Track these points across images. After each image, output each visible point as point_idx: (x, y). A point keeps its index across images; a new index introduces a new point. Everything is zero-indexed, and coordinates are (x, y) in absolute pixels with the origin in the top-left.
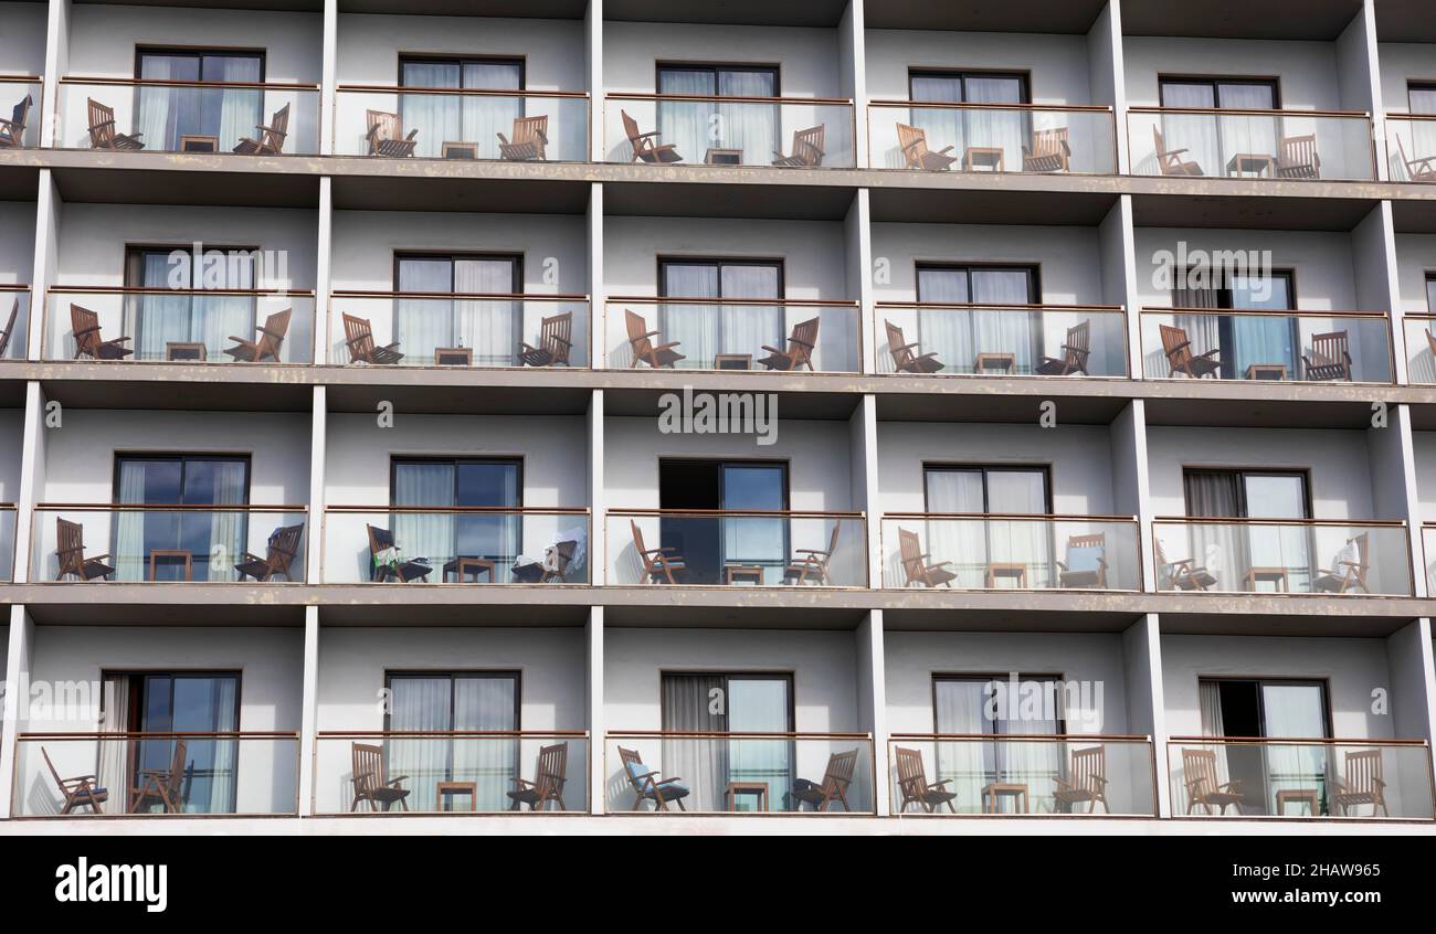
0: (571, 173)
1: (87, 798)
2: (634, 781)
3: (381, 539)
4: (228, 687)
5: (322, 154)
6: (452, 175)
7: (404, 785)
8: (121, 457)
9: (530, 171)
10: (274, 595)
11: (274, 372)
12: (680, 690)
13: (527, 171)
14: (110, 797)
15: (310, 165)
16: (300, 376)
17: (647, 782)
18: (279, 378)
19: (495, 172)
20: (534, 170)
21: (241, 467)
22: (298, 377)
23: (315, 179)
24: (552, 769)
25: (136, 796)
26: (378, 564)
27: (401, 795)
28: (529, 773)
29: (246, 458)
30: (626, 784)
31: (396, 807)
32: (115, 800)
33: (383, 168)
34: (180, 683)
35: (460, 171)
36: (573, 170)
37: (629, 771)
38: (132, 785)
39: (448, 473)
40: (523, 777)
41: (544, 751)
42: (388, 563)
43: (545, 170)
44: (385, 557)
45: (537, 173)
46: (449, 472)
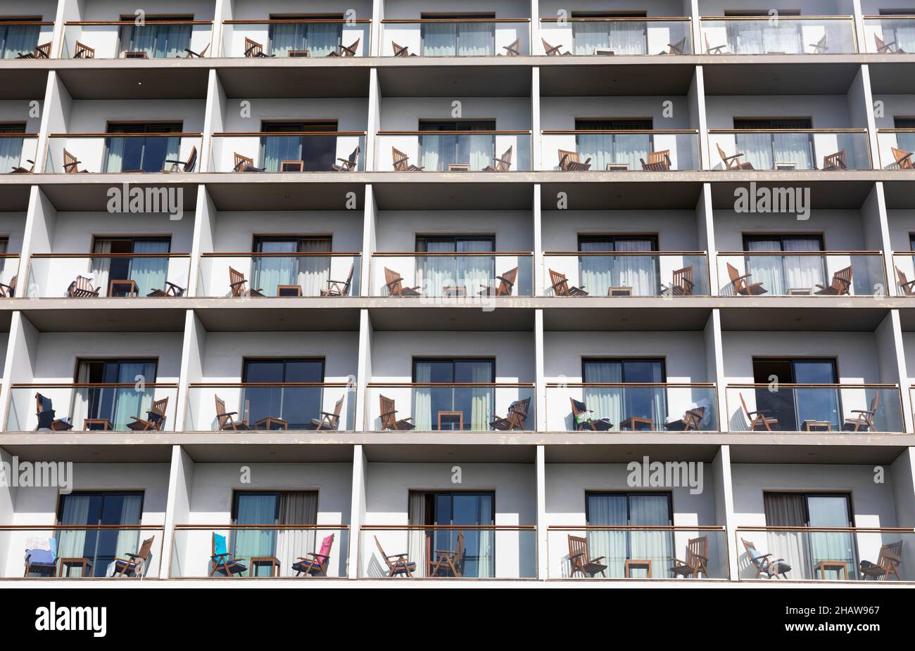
0: (690, 177)
1: (404, 568)
2: (755, 561)
3: (579, 407)
4: (486, 502)
5: (535, 170)
6: (616, 181)
7: (602, 562)
8: (416, 360)
9: (664, 177)
10: (517, 439)
11: (510, 301)
12: (774, 503)
13: (662, 176)
14: (417, 568)
15: (528, 177)
16: (526, 303)
17: (764, 561)
18: (513, 304)
19: (642, 178)
20: (667, 176)
21: (488, 366)
22: (525, 303)
23: (531, 185)
24: (697, 552)
25: (432, 566)
26: (579, 422)
27: (602, 568)
28: (681, 556)
29: (492, 360)
30: (748, 562)
31: (598, 575)
32: (420, 571)
33: (572, 178)
34: (456, 498)
35: (621, 178)
36: (691, 175)
37: (749, 554)
38: (429, 560)
39: (618, 366)
40: (678, 558)
41: (691, 542)
42: (586, 421)
43: (674, 176)
44: (583, 418)
45: (669, 177)
46: (617, 368)
